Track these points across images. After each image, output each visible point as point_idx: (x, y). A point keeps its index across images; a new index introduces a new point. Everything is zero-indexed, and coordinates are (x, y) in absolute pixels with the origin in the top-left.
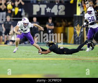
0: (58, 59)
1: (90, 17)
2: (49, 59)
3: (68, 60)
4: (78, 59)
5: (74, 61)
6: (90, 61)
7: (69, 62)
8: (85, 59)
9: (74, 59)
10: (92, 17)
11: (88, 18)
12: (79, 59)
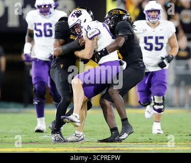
0: (57, 149)
1: (40, 24)
10: (45, 25)
11: (35, 24)
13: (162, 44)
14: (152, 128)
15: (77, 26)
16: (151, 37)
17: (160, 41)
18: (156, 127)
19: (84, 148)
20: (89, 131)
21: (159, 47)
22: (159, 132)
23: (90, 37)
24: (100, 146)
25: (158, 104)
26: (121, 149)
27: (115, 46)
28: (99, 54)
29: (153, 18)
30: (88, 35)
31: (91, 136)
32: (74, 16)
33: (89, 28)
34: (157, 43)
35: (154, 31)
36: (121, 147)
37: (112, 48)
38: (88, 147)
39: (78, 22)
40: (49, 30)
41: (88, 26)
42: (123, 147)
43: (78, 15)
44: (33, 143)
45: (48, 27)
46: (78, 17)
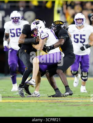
0: (24, 101)
1: (13, 29)
2: (9, 101)
3: (41, 103)
4: (56, 101)
5: (50, 105)
6: (76, 104)
7: (43, 105)
8: (68, 101)
9: (50, 101)
10: (17, 29)
11: (10, 30)
12: (59, 101)
13: (84, 40)
14: (80, 89)
15: (36, 30)
16: (78, 35)
17: (83, 37)
18: (83, 89)
19: (40, 100)
20: (43, 90)
21: (83, 41)
22: (84, 91)
23: (42, 38)
24: (50, 99)
25: (85, 77)
26: (62, 101)
27: (59, 44)
28: (49, 48)
29: (79, 23)
30: (41, 37)
31: (44, 93)
32: (34, 24)
33: (42, 32)
34: (81, 38)
35: (79, 31)
36: (62, 100)
37: (57, 45)
38: (42, 100)
39: (36, 28)
40: (19, 33)
41: (42, 31)
42: (63, 100)
43: (37, 23)
44: (10, 97)
45: (18, 31)
46: (37, 24)
